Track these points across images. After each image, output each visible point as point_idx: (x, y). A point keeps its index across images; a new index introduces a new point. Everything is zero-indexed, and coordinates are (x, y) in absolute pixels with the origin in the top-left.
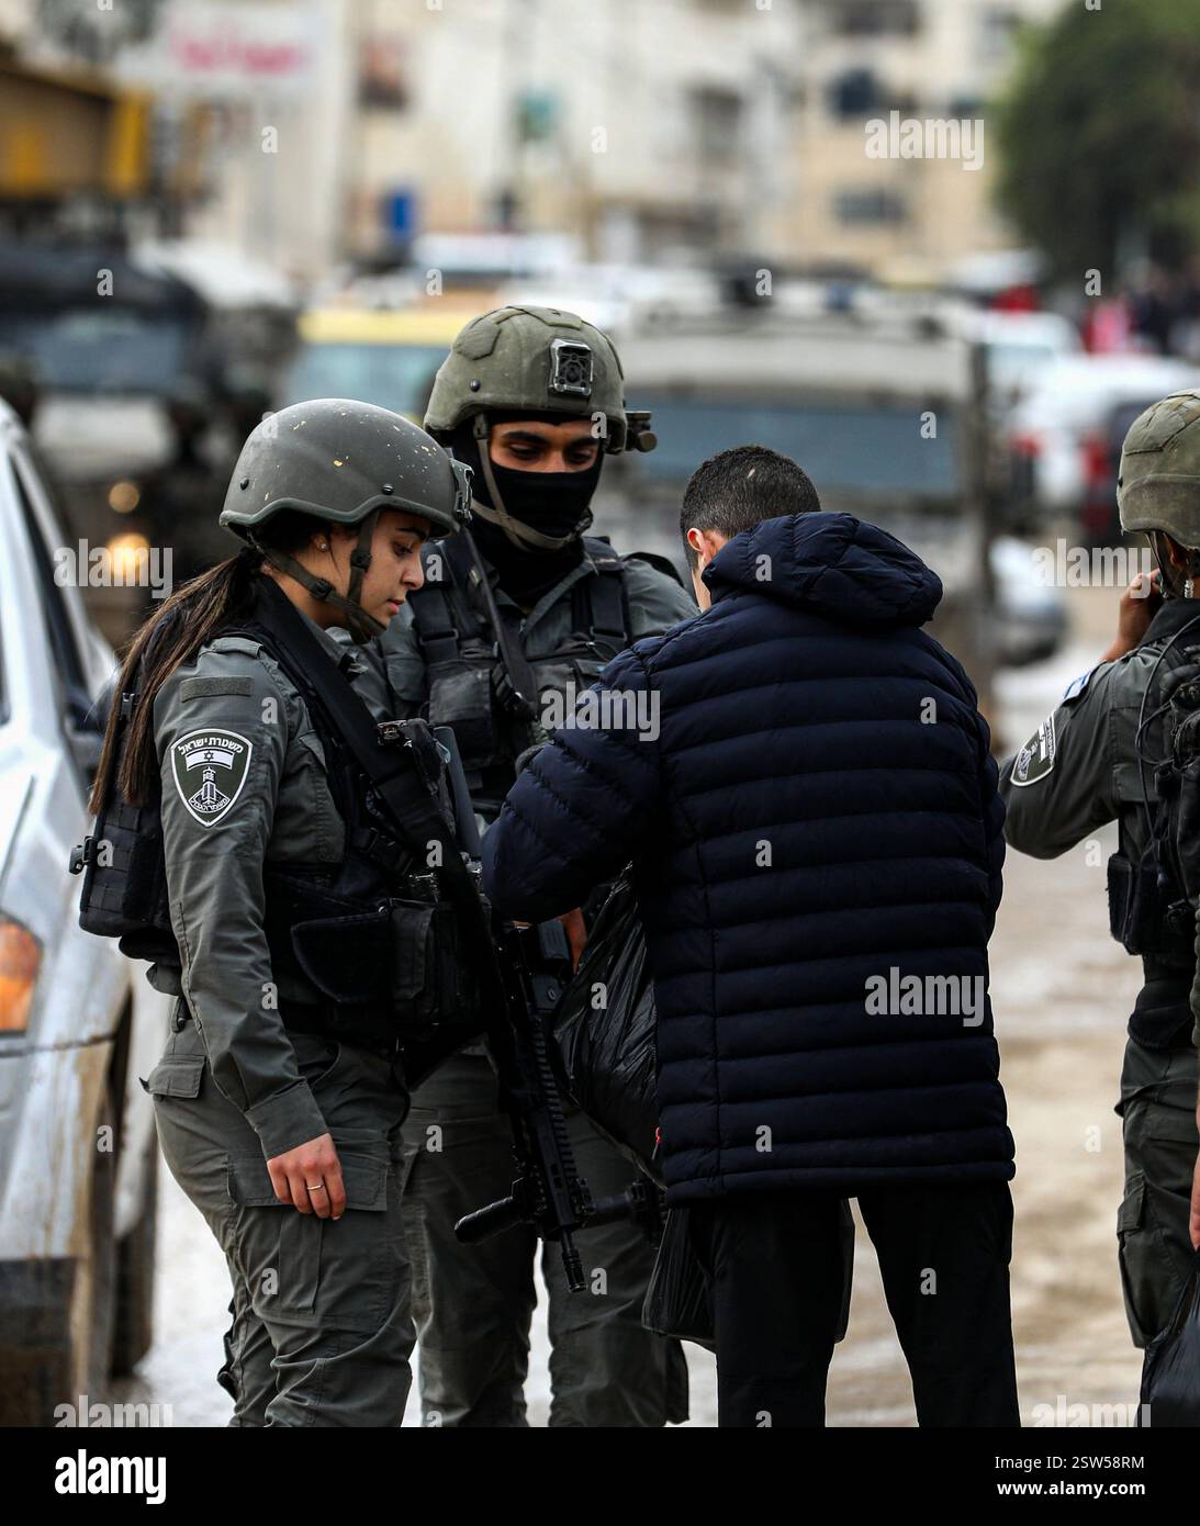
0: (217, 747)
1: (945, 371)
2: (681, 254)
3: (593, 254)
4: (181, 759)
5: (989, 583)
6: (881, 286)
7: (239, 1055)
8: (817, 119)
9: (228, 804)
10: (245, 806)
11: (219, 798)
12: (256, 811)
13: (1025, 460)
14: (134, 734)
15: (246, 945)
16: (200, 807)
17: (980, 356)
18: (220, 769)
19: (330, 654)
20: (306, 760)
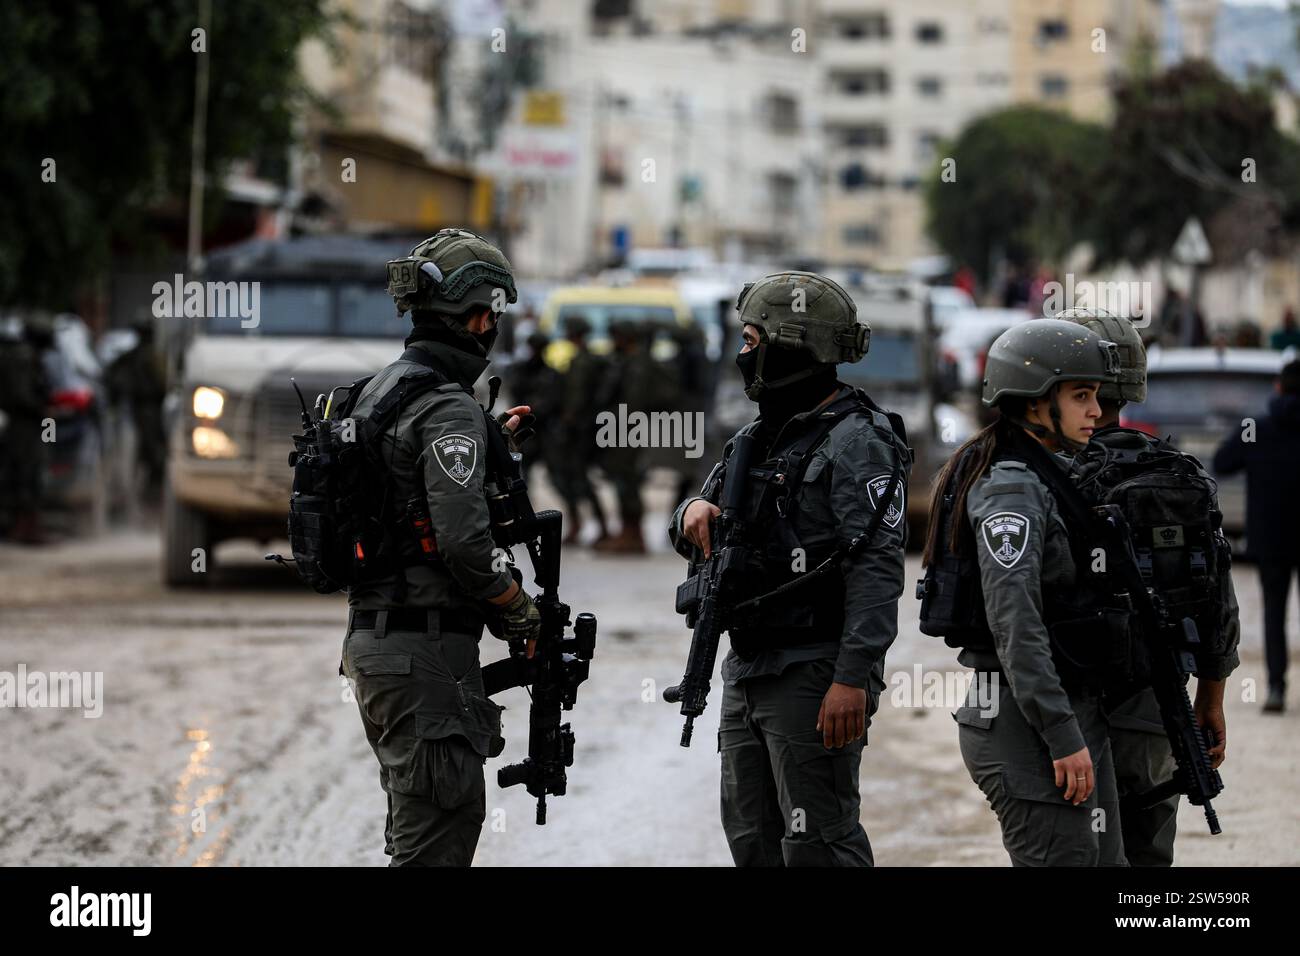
0: (1009, 522)
1: (910, 316)
2: (764, 258)
3: (721, 258)
4: (988, 531)
5: (934, 428)
6: (878, 272)
7: (1039, 700)
8: (835, 190)
9: (1019, 555)
10: (1029, 556)
11: (1013, 551)
12: (1035, 559)
13: (953, 366)
14: (953, 518)
15: (1038, 636)
16: (1002, 558)
17: (929, 309)
18: (1012, 535)
19: (1062, 468)
20: (1057, 528)
